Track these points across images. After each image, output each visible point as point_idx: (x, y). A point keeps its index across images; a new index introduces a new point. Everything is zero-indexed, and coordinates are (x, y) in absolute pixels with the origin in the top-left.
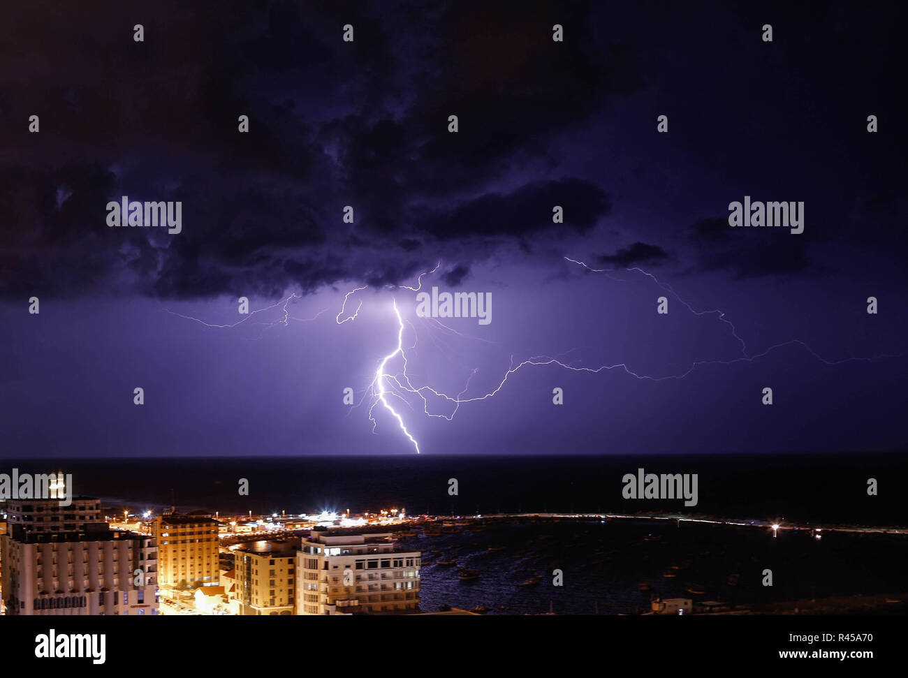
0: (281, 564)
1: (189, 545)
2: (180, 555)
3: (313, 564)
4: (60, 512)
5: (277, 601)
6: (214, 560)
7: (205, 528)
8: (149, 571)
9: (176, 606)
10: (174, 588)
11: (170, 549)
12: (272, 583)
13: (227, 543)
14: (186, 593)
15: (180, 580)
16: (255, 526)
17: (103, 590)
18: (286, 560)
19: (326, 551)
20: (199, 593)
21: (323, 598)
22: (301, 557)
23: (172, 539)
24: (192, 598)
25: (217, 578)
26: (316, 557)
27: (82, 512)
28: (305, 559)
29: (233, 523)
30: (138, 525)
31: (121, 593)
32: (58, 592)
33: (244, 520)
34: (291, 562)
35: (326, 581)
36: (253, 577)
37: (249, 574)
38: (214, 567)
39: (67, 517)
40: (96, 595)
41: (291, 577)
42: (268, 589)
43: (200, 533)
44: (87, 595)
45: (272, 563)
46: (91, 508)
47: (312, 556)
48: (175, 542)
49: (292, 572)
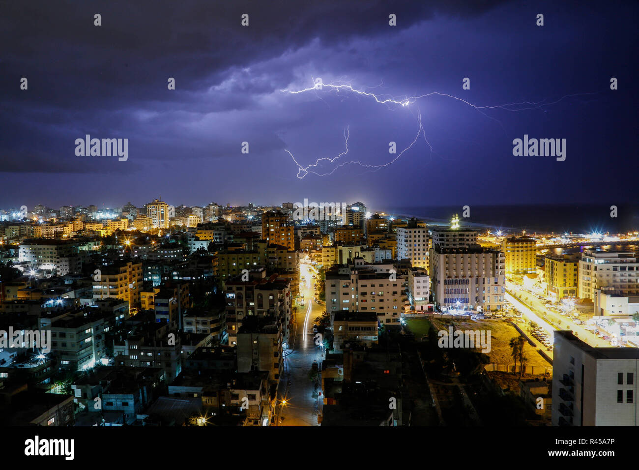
0: (570, 266)
1: (521, 253)
2: (516, 257)
3: (588, 267)
4: (457, 237)
5: (568, 284)
6: (534, 260)
7: (529, 244)
8: (501, 268)
9: (514, 283)
10: (513, 273)
11: (511, 254)
12: (565, 275)
13: (540, 249)
14: (519, 276)
15: (516, 270)
16: (555, 240)
17: (478, 277)
18: (573, 264)
19: (596, 261)
20: (525, 277)
21: (594, 285)
22: (581, 263)
23: (512, 249)
24: (522, 279)
25: (535, 269)
26: (589, 264)
27: (468, 238)
28: (584, 265)
29: (544, 239)
30: (494, 239)
31: (486, 279)
32: (456, 277)
33: (549, 236)
34: (575, 265)
35: (596, 276)
36: (555, 271)
37: (552, 270)
38: (534, 264)
39: (460, 240)
40: (474, 279)
41: (576, 273)
42: (563, 279)
43: (526, 247)
44: (470, 279)
45: (565, 265)
46: (472, 236)
47: (587, 263)
48: (514, 251)
49: (576, 270)
